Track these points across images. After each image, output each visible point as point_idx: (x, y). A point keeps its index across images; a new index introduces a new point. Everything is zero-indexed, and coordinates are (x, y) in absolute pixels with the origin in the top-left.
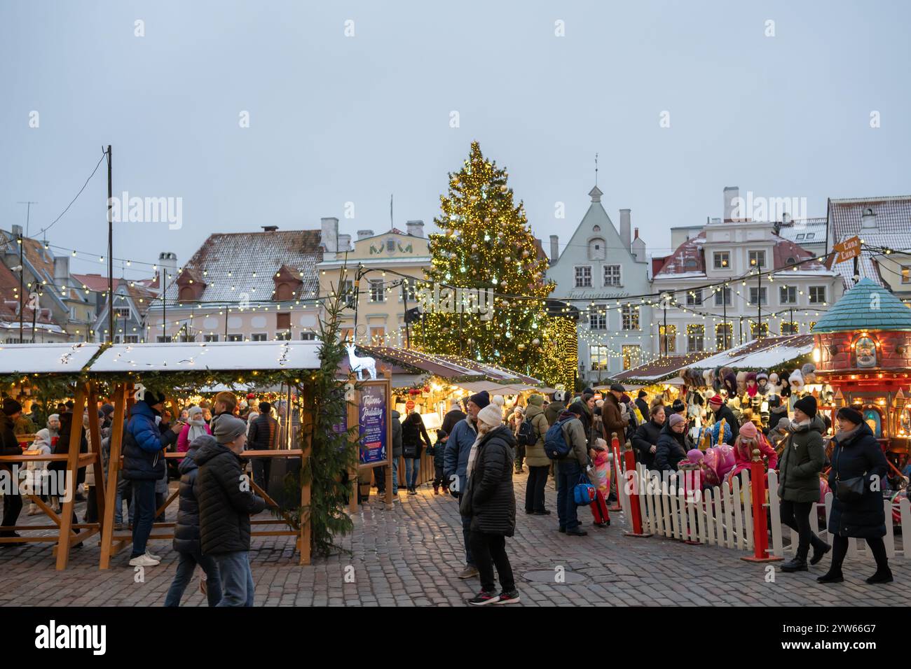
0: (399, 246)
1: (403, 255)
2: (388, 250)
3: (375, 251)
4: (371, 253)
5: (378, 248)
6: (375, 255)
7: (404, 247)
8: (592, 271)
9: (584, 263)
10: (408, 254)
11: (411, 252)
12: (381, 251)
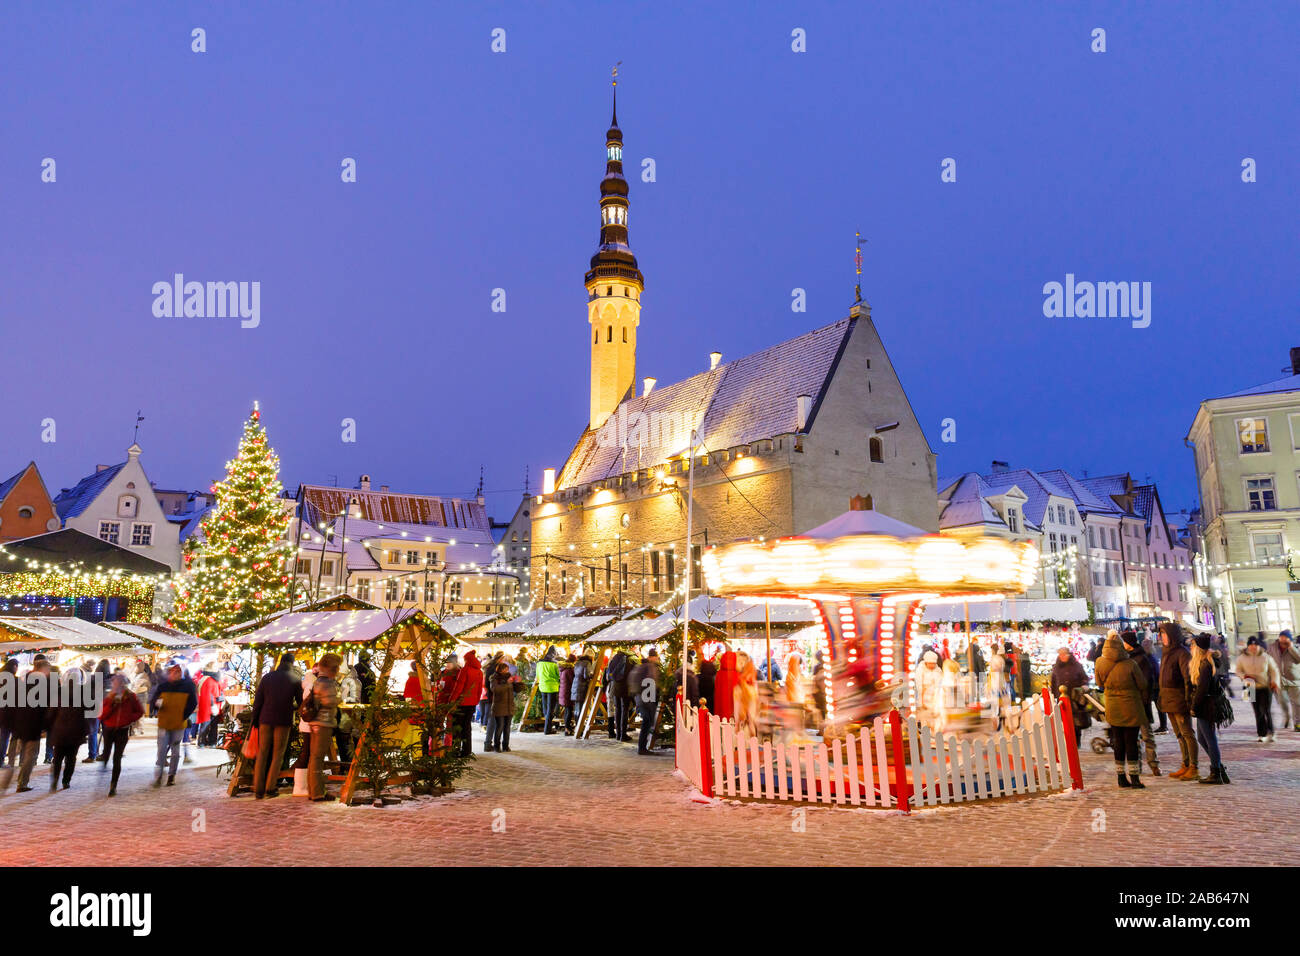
8: (121, 528)
9: (111, 519)
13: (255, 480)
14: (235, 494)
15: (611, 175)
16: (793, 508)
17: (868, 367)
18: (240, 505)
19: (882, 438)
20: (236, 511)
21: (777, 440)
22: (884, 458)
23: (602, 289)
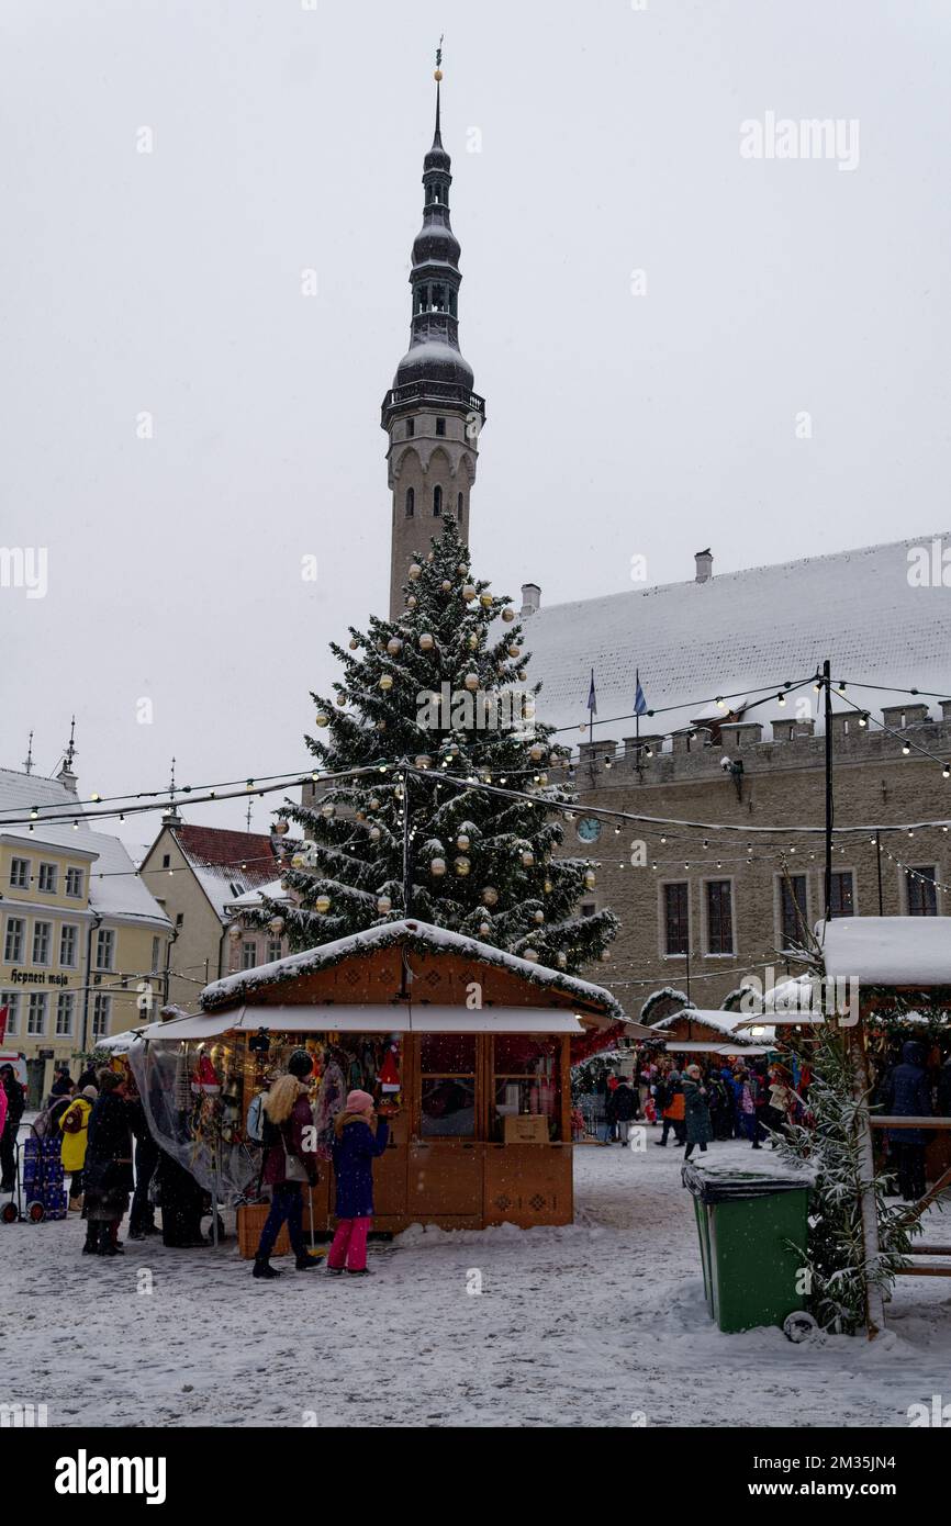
15: (431, 230)
23: (425, 422)
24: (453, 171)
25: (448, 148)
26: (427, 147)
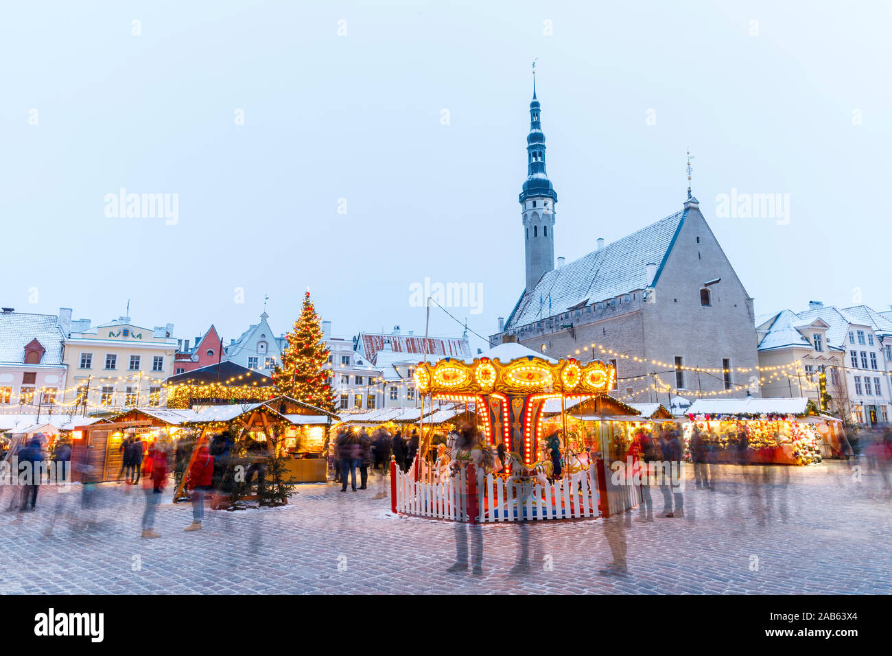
0: (132, 334)
1: (134, 339)
2: (124, 335)
3: (114, 335)
4: (110, 336)
5: (116, 333)
6: (112, 338)
7: (136, 334)
8: (259, 360)
9: (254, 355)
10: (138, 339)
11: (141, 338)
12: (118, 335)
13: (308, 331)
14: (297, 340)
15: (534, 131)
16: (644, 339)
17: (698, 242)
18: (300, 345)
19: (710, 290)
20: (298, 349)
21: (632, 294)
22: (712, 302)
23: (529, 203)
24: (541, 108)
25: (538, 99)
26: (531, 100)
